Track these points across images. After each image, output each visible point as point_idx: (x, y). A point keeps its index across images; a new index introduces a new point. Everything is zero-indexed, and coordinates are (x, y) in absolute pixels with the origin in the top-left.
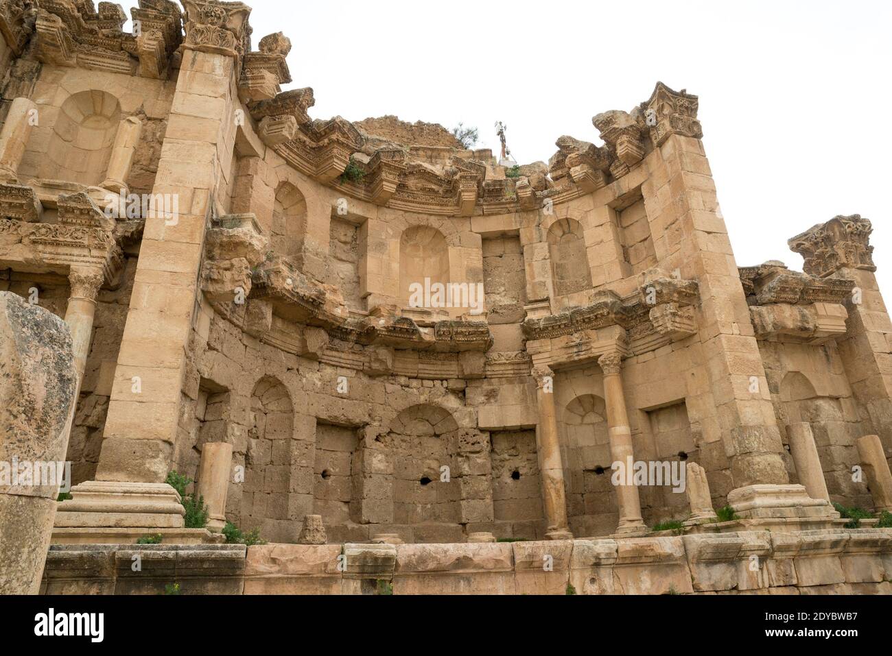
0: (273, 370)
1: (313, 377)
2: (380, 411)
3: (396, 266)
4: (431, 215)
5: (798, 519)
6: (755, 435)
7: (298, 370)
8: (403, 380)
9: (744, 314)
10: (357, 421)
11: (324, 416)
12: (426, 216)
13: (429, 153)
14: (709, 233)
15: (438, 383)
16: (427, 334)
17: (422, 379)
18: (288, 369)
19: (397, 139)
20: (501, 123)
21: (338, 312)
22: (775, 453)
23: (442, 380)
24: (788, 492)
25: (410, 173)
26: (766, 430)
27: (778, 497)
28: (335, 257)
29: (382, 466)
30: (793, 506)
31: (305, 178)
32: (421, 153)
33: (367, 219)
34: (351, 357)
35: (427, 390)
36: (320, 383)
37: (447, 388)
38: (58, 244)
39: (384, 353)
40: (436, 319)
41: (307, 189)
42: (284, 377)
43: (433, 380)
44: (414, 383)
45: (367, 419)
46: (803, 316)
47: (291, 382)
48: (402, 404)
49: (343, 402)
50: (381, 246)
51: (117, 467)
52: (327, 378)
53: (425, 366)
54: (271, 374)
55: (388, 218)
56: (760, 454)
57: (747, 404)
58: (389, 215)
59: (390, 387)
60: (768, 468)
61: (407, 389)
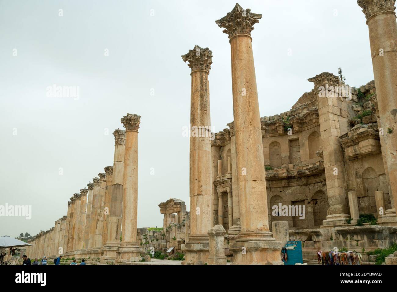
0: (275, 193)
1: (289, 191)
2: (308, 195)
3: (308, 149)
4: (315, 127)
5: (333, 225)
6: (332, 199)
7: (284, 191)
8: (313, 185)
9: (333, 158)
10: (303, 199)
11: (293, 200)
12: (314, 128)
13: (312, 104)
14: (325, 130)
15: (320, 183)
16: (307, 172)
17: (318, 183)
18: (281, 192)
19: (309, 100)
20: (340, 68)
21: (284, 175)
22: (337, 204)
23: (321, 182)
24: (335, 217)
25: (306, 116)
26: (335, 197)
27: (333, 219)
28: (297, 152)
29: (310, 210)
30: (333, 221)
31: (278, 137)
32: (310, 105)
33: (299, 138)
34: (297, 183)
35: (319, 186)
36: (291, 192)
37: (323, 184)
38: (225, 187)
39: (303, 179)
40: (310, 166)
41: (279, 140)
42: (280, 194)
43: (319, 182)
44: (316, 185)
45: (306, 198)
46: (354, 150)
47: (282, 195)
48: (313, 192)
49: (298, 195)
50: (303, 144)
51: (235, 224)
52: (293, 190)
53: (316, 179)
54: (275, 194)
55: (304, 134)
56: (332, 205)
57: (330, 189)
58: (304, 133)
59: (310, 187)
60: (334, 210)
61: (314, 187)
